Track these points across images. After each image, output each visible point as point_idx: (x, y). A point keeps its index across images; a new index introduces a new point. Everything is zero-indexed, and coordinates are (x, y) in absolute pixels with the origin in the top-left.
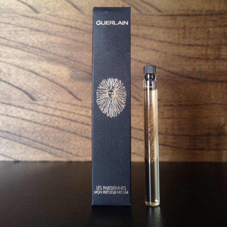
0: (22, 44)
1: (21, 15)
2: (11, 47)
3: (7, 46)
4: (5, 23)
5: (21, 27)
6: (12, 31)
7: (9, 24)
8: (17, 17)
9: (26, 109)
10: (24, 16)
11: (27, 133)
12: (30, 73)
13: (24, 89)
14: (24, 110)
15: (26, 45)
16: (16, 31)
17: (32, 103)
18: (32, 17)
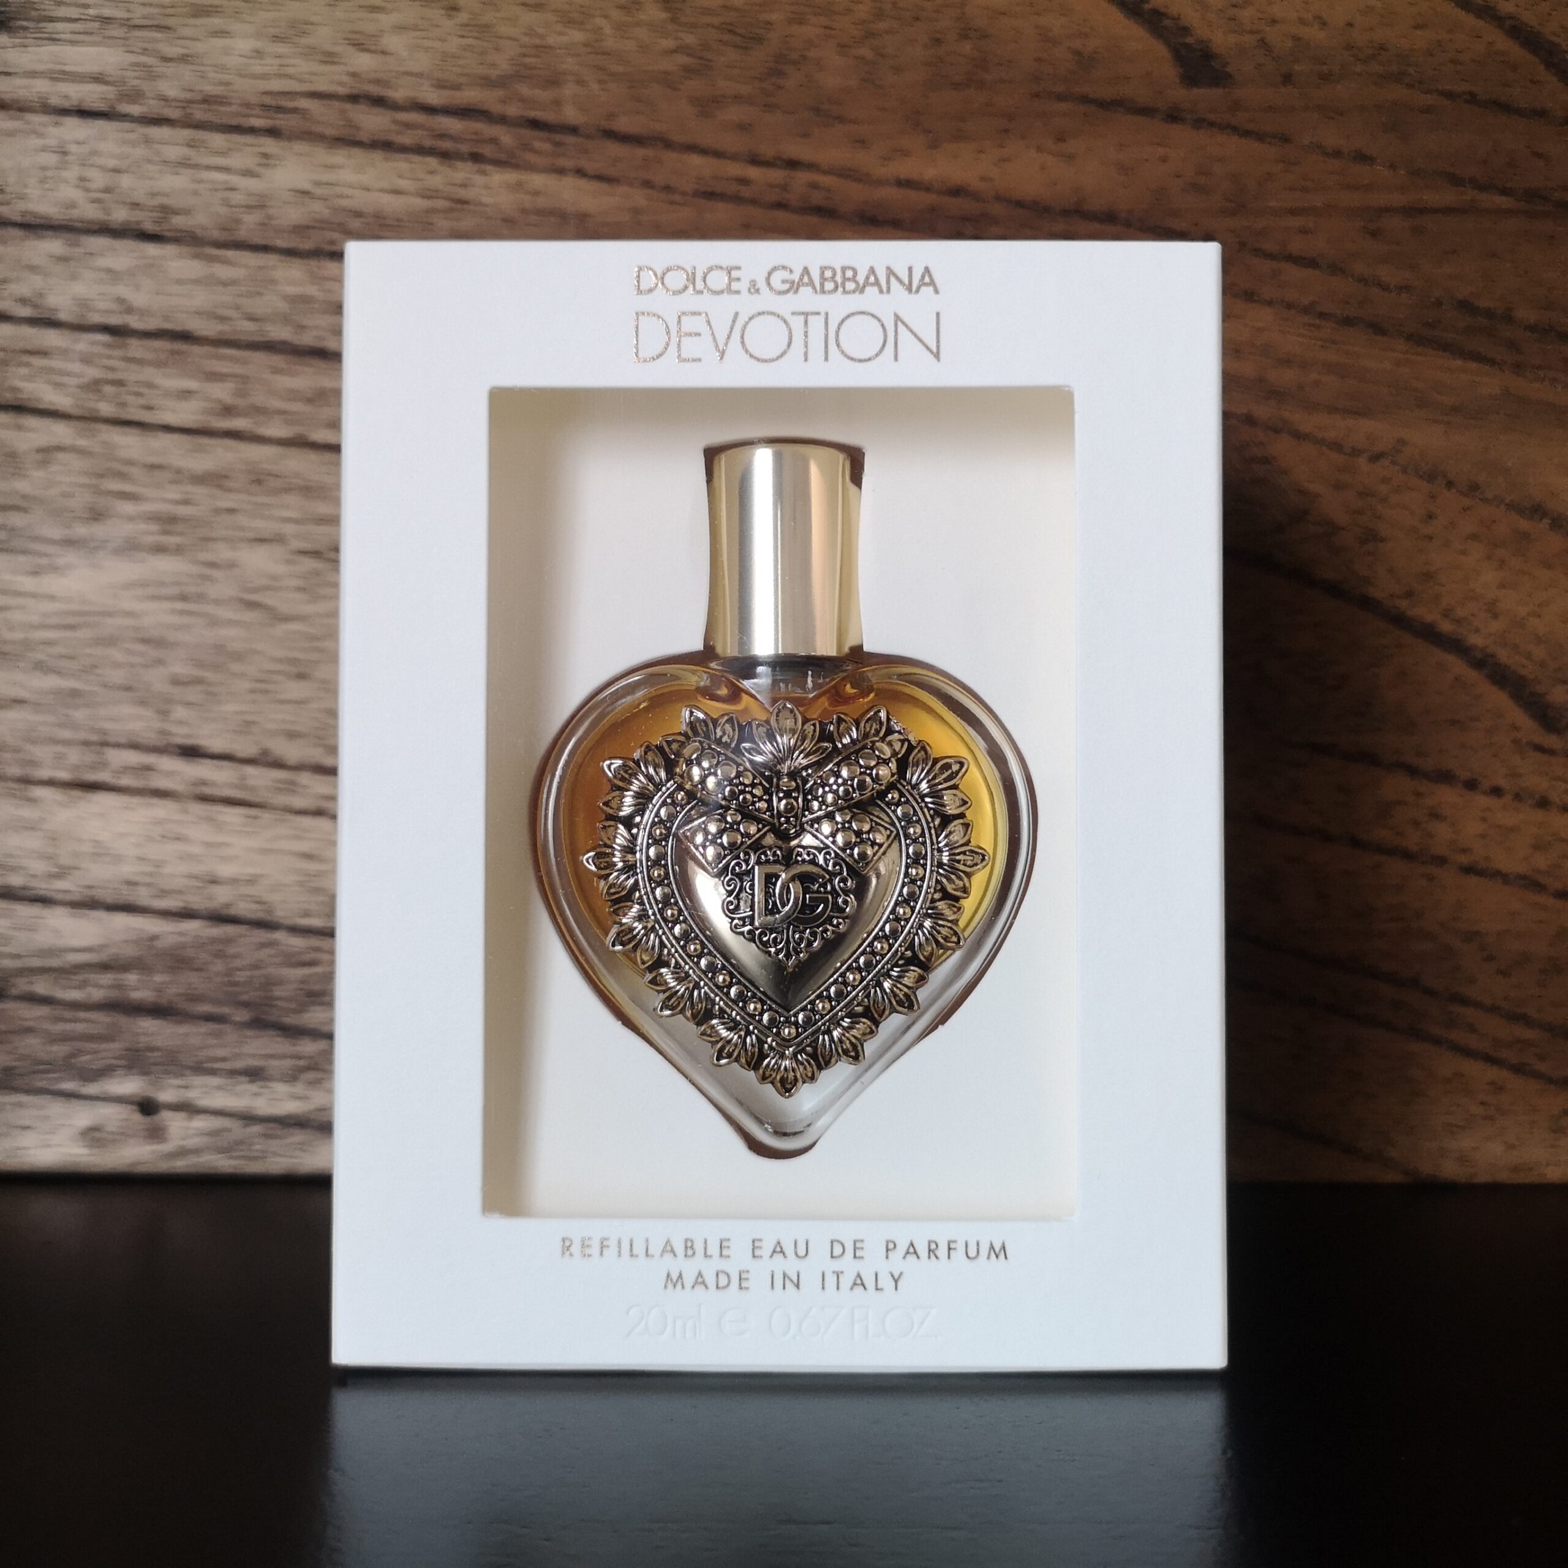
0: (1465, 306)
1: (1450, 95)
2: (1377, 328)
3: (1348, 322)
4: (1337, 154)
5: (1455, 181)
6: (1387, 210)
7: (1362, 158)
8: (1428, 110)
9: (1497, 791)
10: (1472, 98)
11: (1503, 973)
12: (1524, 524)
13: (1475, 640)
14: (1481, 801)
15: (1489, 314)
16: (1412, 211)
17: (1539, 748)
18: (1541, 114)
